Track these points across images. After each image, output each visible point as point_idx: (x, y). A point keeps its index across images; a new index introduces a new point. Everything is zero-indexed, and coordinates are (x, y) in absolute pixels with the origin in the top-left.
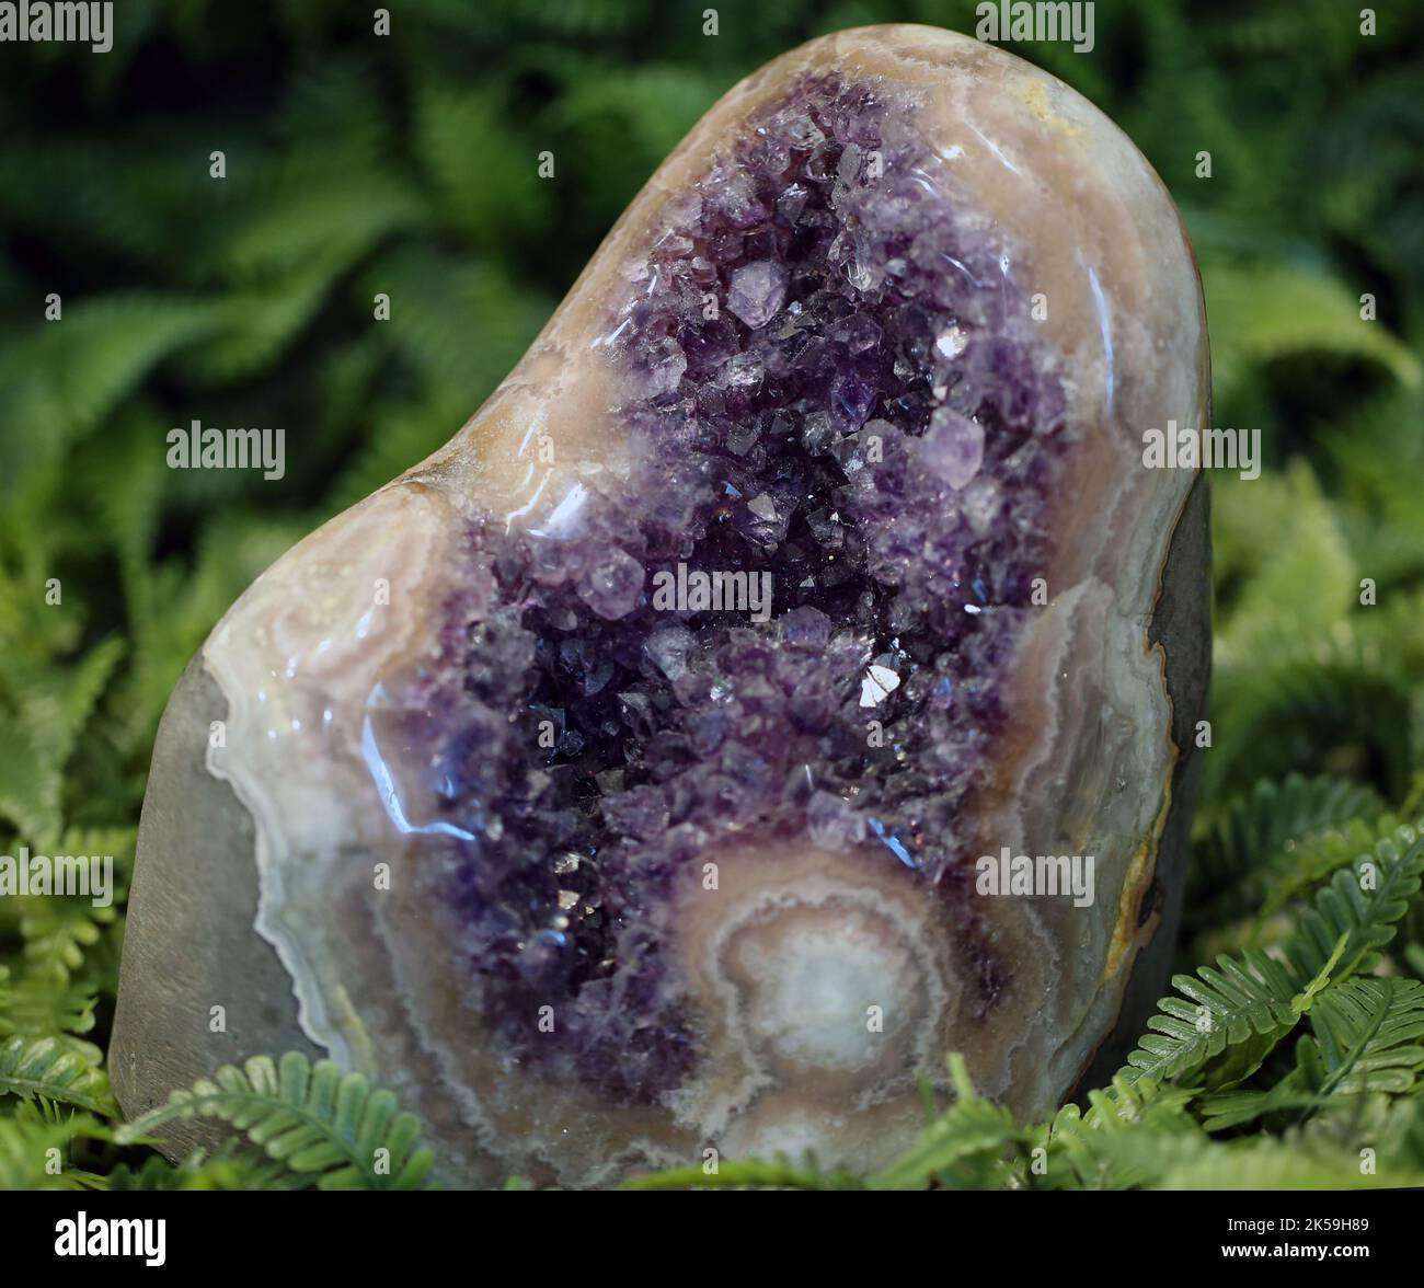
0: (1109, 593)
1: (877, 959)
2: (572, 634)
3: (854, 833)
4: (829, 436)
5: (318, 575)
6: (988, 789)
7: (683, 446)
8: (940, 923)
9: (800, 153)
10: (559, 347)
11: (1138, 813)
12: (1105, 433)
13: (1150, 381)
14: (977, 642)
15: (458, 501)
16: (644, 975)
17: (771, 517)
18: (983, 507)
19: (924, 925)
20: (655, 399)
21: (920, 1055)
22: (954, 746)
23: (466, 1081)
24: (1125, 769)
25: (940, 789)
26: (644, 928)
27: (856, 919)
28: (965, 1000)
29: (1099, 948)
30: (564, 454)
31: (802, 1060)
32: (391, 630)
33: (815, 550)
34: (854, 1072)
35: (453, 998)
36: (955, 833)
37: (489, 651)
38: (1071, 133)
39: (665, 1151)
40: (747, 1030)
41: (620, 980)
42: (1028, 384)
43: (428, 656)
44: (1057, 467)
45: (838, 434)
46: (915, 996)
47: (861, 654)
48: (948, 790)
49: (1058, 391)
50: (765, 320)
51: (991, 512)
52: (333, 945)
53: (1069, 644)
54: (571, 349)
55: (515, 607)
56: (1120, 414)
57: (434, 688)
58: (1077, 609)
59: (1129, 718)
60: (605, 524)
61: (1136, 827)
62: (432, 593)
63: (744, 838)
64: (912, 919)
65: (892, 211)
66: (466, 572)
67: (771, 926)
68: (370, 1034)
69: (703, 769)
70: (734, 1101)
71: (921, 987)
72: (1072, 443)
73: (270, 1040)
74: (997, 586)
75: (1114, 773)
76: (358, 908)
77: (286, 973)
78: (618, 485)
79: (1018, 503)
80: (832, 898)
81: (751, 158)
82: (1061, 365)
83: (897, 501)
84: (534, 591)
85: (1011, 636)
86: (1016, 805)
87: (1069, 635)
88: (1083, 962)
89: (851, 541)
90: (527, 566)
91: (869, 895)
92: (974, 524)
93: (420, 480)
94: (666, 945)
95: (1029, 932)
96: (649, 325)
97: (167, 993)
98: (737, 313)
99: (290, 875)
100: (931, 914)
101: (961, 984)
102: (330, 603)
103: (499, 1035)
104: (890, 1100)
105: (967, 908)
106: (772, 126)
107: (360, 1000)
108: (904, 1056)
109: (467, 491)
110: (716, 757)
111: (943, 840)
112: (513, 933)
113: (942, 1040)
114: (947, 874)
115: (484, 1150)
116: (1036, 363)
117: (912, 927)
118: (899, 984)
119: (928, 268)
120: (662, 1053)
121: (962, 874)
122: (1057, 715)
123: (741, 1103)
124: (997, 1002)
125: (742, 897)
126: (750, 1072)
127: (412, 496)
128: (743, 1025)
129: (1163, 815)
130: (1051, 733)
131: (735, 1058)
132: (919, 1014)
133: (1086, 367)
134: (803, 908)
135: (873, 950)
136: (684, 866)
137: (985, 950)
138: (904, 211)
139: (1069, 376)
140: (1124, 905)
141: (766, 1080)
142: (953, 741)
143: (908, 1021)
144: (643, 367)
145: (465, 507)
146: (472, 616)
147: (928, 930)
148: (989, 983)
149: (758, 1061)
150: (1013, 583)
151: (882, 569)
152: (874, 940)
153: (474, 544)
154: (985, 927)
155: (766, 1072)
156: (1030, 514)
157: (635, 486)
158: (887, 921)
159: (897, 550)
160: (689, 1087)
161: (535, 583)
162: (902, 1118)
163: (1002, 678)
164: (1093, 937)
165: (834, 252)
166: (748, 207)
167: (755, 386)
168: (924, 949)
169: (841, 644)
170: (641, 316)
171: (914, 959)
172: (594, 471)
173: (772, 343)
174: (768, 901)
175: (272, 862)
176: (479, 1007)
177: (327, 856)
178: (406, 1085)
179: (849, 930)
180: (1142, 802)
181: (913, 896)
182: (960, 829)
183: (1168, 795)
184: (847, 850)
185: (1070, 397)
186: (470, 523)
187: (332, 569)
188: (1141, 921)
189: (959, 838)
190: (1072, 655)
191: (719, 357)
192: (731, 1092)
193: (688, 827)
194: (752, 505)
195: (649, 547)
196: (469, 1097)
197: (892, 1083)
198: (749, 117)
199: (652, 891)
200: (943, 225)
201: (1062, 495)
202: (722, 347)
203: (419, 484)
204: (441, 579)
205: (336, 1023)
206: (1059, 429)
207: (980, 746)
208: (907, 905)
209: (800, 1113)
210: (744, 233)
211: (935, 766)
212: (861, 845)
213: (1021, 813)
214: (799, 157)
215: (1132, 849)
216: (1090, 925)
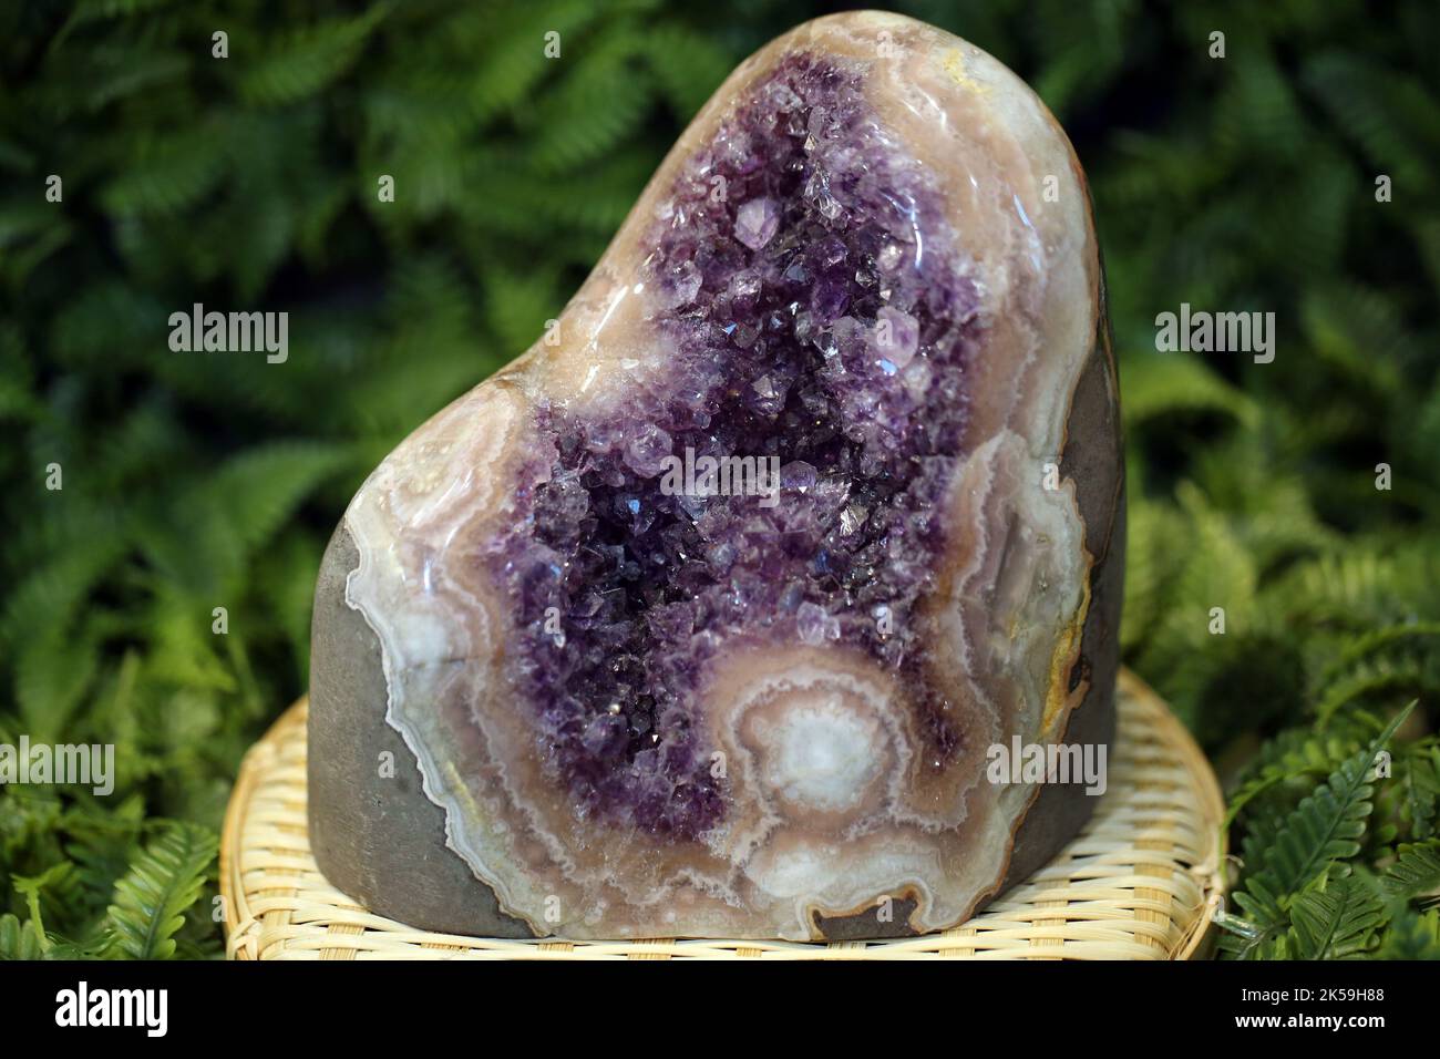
0: (1022, 441)
1: (854, 726)
2: (623, 489)
3: (833, 633)
4: (813, 330)
5: (426, 455)
6: (935, 594)
7: (699, 343)
8: (903, 698)
9: (785, 115)
10: (609, 271)
11: (1060, 607)
12: (1008, 320)
13: (1043, 280)
14: (920, 483)
15: (532, 392)
16: (681, 745)
17: (770, 394)
18: (918, 380)
19: (890, 700)
20: (678, 308)
21: (893, 798)
22: (906, 564)
23: (550, 829)
24: (1046, 574)
25: (899, 596)
26: (680, 711)
27: (837, 697)
28: (927, 755)
29: (1035, 711)
30: (610, 354)
31: (803, 805)
32: (475, 494)
33: (808, 418)
34: (841, 812)
35: (536, 766)
36: (910, 629)
37: (552, 506)
38: (979, 91)
39: (705, 876)
40: (761, 785)
41: (663, 749)
42: (947, 286)
43: (505, 512)
44: (973, 348)
45: (821, 328)
46: (886, 754)
47: (841, 495)
48: (904, 596)
49: (972, 289)
50: (762, 244)
51: (925, 384)
52: (442, 732)
53: (991, 482)
54: (618, 274)
55: (575, 472)
56: (1019, 306)
57: (509, 536)
58: (996, 456)
59: (1046, 536)
60: (641, 406)
61: (1059, 617)
62: (508, 465)
63: (748, 639)
64: (881, 695)
65: (844, 157)
66: (536, 447)
67: (772, 705)
68: (474, 797)
69: (716, 588)
70: (755, 837)
71: (891, 746)
72: (986, 330)
73: (404, 804)
74: (932, 441)
75: (1036, 578)
76: (458, 703)
77: (411, 753)
78: (651, 376)
79: (944, 377)
80: (818, 683)
81: (748, 119)
82: (972, 270)
83: (860, 379)
84: (590, 458)
85: (947, 478)
86: (957, 606)
87: (991, 475)
88: (1022, 722)
89: (833, 409)
90: (582, 441)
91: (847, 679)
92: (912, 395)
93: (506, 378)
94: (695, 722)
95: (974, 701)
96: (673, 253)
97: (332, 769)
98: (742, 240)
99: (408, 680)
100: (895, 692)
101: (922, 743)
102: (432, 475)
103: (572, 794)
104: (872, 832)
105: (923, 685)
106: (762, 95)
107: (464, 772)
108: (880, 799)
109: (539, 385)
110: (726, 579)
111: (902, 635)
112: (579, 717)
113: (909, 785)
114: (905, 660)
115: (568, 880)
116: (954, 269)
117: (881, 702)
118: (874, 745)
119: (871, 200)
120: (697, 802)
121: (917, 660)
122: (985, 536)
123: (760, 839)
124: (952, 756)
125: (750, 684)
126: (765, 815)
127: (498, 391)
128: (756, 780)
129: (1084, 606)
130: (982, 549)
131: (753, 805)
132: (892, 766)
133: (992, 271)
134: (796, 692)
135: (851, 719)
136: (705, 663)
137: (940, 716)
138: (852, 158)
139: (978, 278)
140: (1056, 677)
141: (778, 821)
142: (906, 560)
143: (881, 773)
144: (669, 284)
145: (536, 398)
146: (539, 480)
147: (893, 704)
148: (944, 741)
149: (771, 806)
150: (945, 438)
151: (852, 431)
152: (851, 713)
153: (542, 425)
154: (938, 699)
155: (777, 815)
156: (955, 384)
157: (663, 375)
158: (862, 698)
159: (862, 416)
160: (719, 828)
161: (590, 453)
162: (883, 845)
163: (940, 510)
164: (1029, 702)
165: (809, 190)
166: (746, 158)
167: (755, 295)
168: (890, 718)
169: (824, 489)
170: (668, 247)
171: (884, 725)
172: (632, 366)
173: (769, 262)
174: (770, 686)
175: (393, 673)
176: (556, 774)
177: (432, 666)
178: (505, 834)
179: (832, 705)
180: (1063, 598)
181: (881, 678)
182: (914, 626)
183: (1087, 592)
184: (828, 646)
185: (981, 294)
186: (540, 409)
187: (434, 450)
188: (1071, 688)
189: (913, 633)
190: (994, 490)
191: (728, 274)
192: (752, 830)
193: (707, 633)
194: (756, 386)
195: (676, 422)
196: (553, 841)
197: (873, 820)
198: (747, 90)
199: (682, 682)
200: (880, 167)
201: (979, 369)
202: (730, 266)
203: (504, 381)
204: (516, 455)
205: (450, 790)
206: (973, 319)
207: (926, 562)
208: (875, 684)
209: (804, 845)
210: (745, 178)
211: (894, 579)
212: (837, 642)
213: (961, 612)
214: (783, 118)
215: (1057, 634)
216: (1025, 694)
